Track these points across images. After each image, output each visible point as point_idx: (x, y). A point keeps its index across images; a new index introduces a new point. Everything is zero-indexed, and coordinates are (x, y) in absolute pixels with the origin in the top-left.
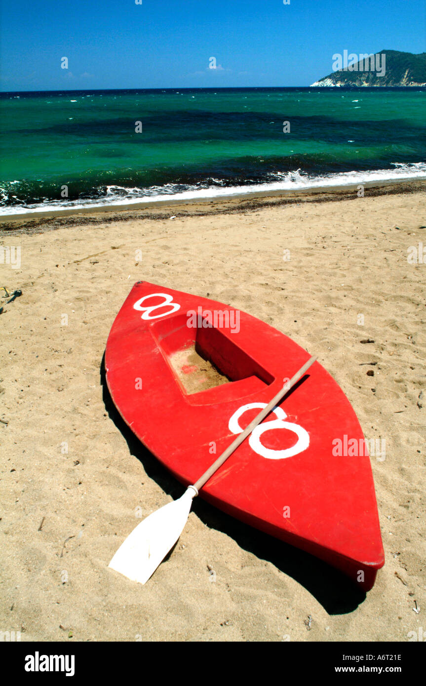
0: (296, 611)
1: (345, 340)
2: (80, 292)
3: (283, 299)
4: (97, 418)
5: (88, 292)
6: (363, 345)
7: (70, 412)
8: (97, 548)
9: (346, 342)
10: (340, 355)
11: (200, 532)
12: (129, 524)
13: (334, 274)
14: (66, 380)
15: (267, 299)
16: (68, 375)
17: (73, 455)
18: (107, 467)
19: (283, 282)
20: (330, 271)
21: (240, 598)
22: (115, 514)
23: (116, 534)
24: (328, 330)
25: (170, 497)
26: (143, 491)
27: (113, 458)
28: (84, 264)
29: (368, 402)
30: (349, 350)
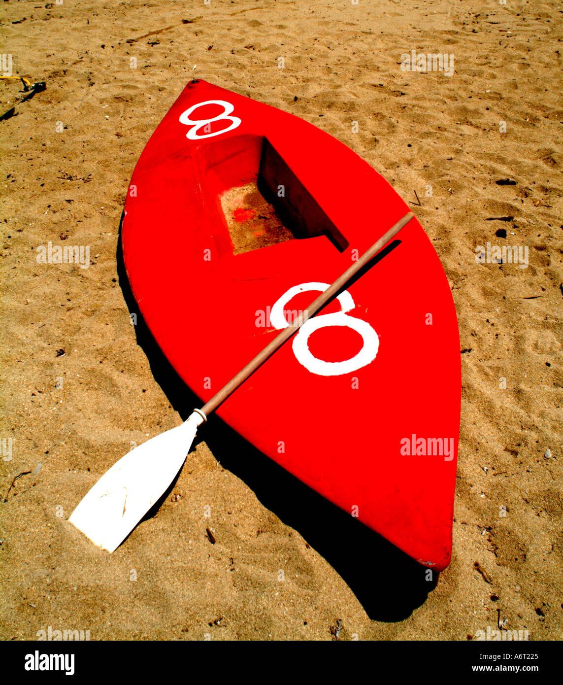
0: (321, 612)
1: (474, 179)
2: (124, 87)
3: (400, 109)
4: (103, 284)
5: (134, 88)
6: (499, 187)
7: (67, 272)
8: (57, 491)
9: (475, 182)
10: (463, 201)
11: (208, 473)
12: (110, 455)
13: (480, 74)
14: (73, 223)
15: (376, 109)
16: (77, 215)
17: (57, 341)
18: (101, 362)
19: (405, 82)
20: (475, 68)
21: (246, 583)
22: (93, 438)
23: (89, 470)
24: (453, 161)
25: (177, 415)
26: (143, 402)
27: (111, 348)
28: (140, 45)
29: (489, 280)
30: (476, 195)
